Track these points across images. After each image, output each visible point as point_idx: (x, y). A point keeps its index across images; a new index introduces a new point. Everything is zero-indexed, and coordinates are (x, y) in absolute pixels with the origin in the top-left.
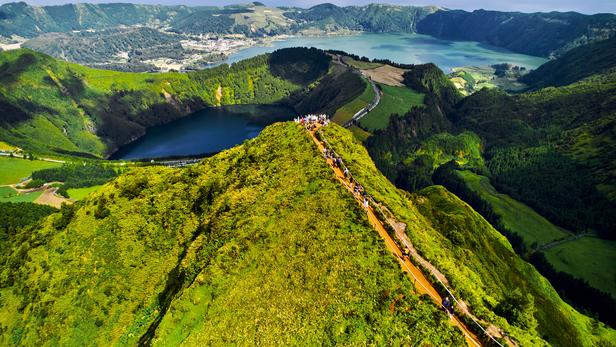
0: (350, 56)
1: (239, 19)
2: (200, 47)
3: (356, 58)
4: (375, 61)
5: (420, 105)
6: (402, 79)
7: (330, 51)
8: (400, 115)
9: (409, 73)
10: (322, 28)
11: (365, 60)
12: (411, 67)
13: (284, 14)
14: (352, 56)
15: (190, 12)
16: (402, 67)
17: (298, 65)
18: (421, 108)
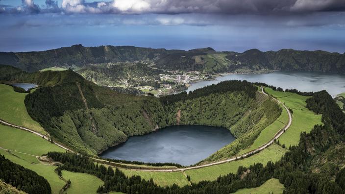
0: (270, 87)
1: (198, 59)
2: (172, 79)
3: (274, 88)
4: (287, 91)
5: (320, 123)
6: (305, 104)
7: (257, 84)
8: (307, 133)
9: (310, 99)
10: (251, 68)
11: (280, 90)
12: (311, 94)
13: (226, 57)
14: (271, 87)
15: (168, 54)
16: (306, 94)
17: (234, 95)
18: (321, 126)
